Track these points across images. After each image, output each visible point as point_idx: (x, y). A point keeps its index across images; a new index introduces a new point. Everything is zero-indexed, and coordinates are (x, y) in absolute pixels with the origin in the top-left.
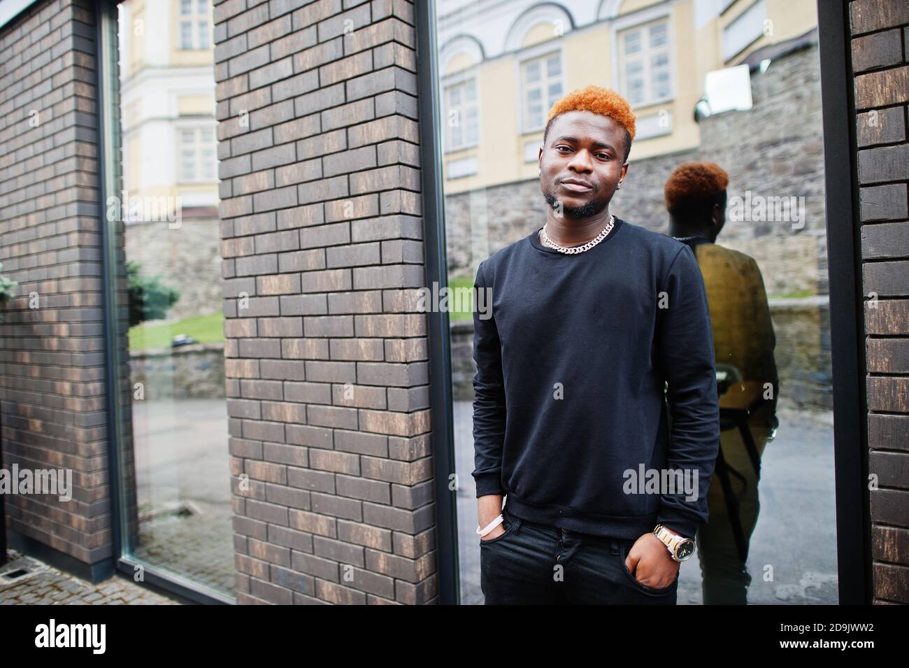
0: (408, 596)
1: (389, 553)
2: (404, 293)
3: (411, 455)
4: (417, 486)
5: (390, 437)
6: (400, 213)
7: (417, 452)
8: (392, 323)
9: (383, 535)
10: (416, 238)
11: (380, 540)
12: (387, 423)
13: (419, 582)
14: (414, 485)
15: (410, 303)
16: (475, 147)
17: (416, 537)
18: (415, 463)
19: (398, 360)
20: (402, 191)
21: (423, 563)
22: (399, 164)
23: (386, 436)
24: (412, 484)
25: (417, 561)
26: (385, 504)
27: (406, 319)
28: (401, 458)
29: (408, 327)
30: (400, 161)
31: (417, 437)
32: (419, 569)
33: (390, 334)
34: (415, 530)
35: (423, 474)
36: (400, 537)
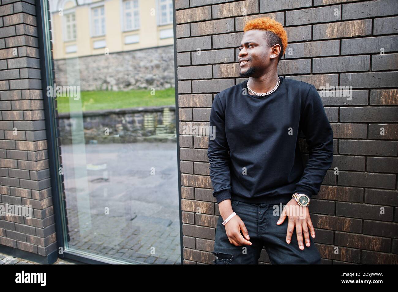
0: (38, 215)
1: (30, 199)
2: (30, 91)
3: (37, 158)
4: (41, 171)
5: (28, 152)
6: (26, 57)
7: (40, 157)
8: (26, 104)
9: (28, 192)
10: (36, 67)
11: (27, 194)
12: (26, 146)
13: (43, 209)
14: (39, 171)
15: (33, 95)
16: (138, 30)
17: (41, 191)
18: (39, 162)
19: (29, 120)
20: (27, 47)
21: (45, 202)
22: (25, 35)
23: (26, 152)
24: (38, 170)
25: (42, 201)
26: (28, 179)
27: (31, 102)
28: (33, 160)
29: (33, 106)
30: (25, 33)
31: (40, 151)
32: (43, 204)
33: (25, 109)
34: (40, 189)
35: (44, 166)
36: (34, 192)
